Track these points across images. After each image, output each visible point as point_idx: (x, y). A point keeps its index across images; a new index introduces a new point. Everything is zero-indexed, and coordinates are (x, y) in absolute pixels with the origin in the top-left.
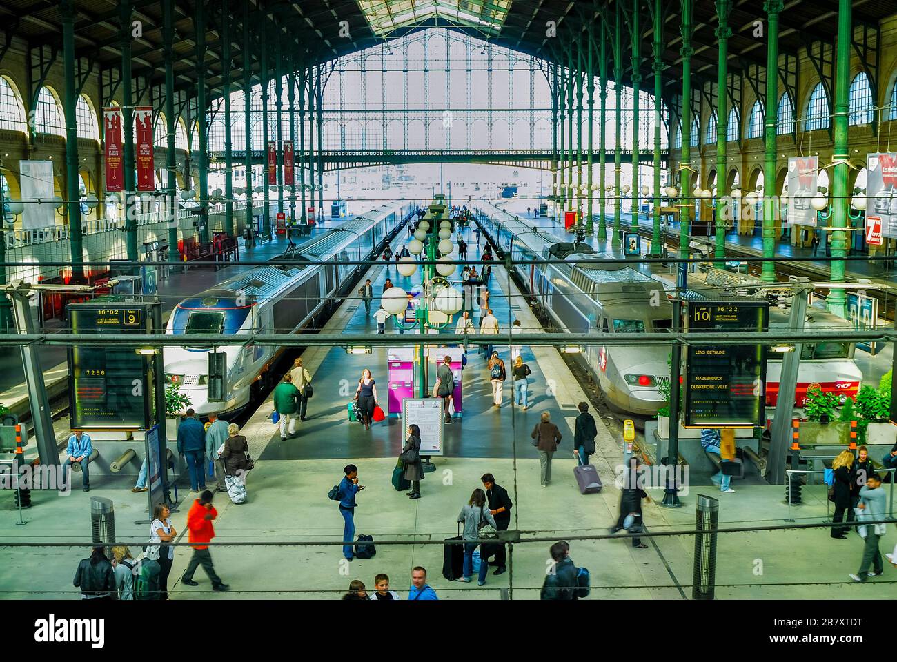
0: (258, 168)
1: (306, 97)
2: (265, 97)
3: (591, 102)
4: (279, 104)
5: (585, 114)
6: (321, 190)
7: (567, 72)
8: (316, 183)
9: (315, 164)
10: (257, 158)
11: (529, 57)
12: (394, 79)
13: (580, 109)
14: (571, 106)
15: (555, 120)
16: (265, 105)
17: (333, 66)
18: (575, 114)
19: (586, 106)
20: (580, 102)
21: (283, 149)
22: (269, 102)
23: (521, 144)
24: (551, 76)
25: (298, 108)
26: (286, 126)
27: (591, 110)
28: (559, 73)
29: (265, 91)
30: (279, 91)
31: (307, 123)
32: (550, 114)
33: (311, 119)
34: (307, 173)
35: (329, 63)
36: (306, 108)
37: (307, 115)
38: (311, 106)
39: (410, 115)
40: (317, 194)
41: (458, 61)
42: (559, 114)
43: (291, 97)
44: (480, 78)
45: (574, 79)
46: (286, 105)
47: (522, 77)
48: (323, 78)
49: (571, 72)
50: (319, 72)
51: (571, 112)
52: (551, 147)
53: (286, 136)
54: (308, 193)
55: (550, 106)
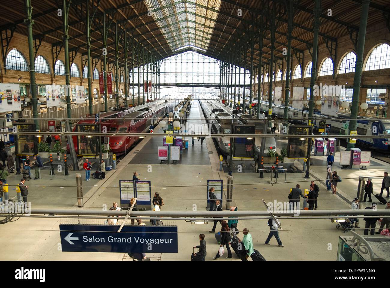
0: (142, 88)
1: (155, 69)
2: (144, 69)
3: (229, 71)
4: (148, 71)
5: (228, 74)
6: (159, 93)
7: (224, 63)
8: (158, 91)
9: (158, 87)
10: (141, 85)
11: (214, 59)
12: (179, 64)
13: (227, 73)
14: (224, 72)
15: (221, 76)
16: (144, 71)
17: (163, 61)
18: (225, 75)
19: (228, 72)
20: (227, 71)
21: (149, 82)
22: (144, 70)
23: (212, 82)
24: (220, 64)
25: (153, 72)
26: (149, 77)
27: (229, 73)
28: (222, 64)
29: (143, 68)
30: (147, 67)
31: (155, 76)
32: (219, 74)
33: (157, 75)
34: (156, 89)
35: (162, 60)
36: (155, 72)
37: (156, 74)
38: (157, 72)
39: (182, 74)
40: (158, 94)
41: (195, 60)
42: (222, 74)
43: (151, 69)
44: (201, 65)
45: (225, 65)
46: (149, 71)
47: (212, 65)
48: (160, 64)
49: (225, 63)
50: (159, 62)
51: (224, 74)
52: (219, 83)
53: (149, 79)
54: (155, 94)
55: (220, 72)
